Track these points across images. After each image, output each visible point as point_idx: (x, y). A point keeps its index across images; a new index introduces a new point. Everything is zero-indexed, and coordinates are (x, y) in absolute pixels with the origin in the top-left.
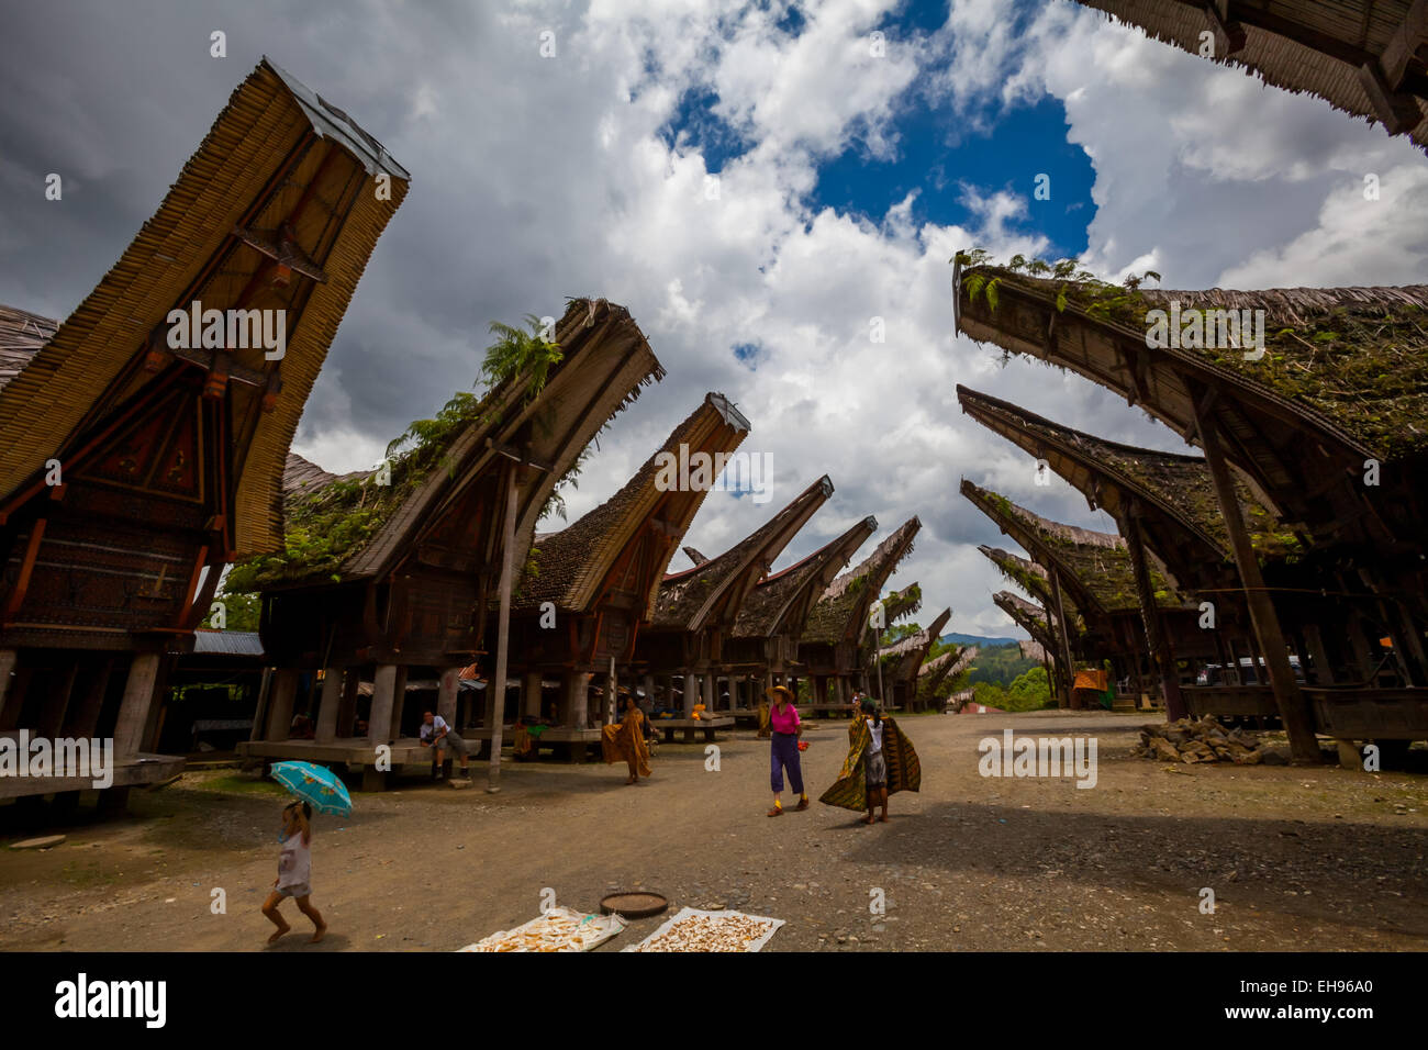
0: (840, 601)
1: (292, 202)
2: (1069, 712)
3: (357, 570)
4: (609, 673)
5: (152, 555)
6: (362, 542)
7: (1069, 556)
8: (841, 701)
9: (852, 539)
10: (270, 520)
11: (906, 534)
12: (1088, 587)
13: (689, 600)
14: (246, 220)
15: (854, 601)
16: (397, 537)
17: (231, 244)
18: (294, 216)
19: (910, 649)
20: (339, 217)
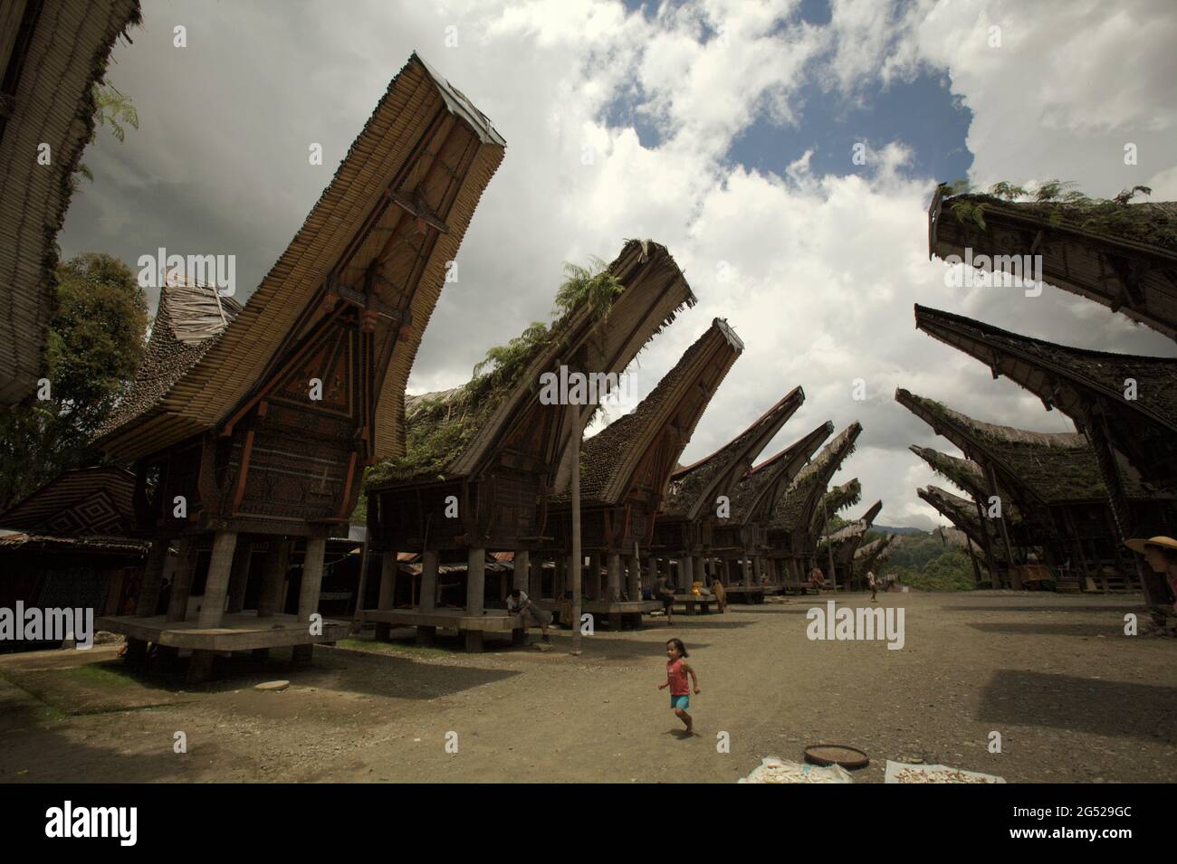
0: (794, 494)
1: (425, 170)
2: (1012, 592)
3: (456, 471)
4: (634, 556)
5: (317, 460)
6: (461, 448)
7: (1005, 453)
8: (798, 579)
9: (813, 441)
10: (397, 431)
11: (850, 436)
12: (1025, 480)
13: (686, 494)
14: (396, 184)
15: (806, 495)
16: (485, 444)
17: (383, 203)
18: (424, 181)
19: (849, 536)
20: (458, 180)
